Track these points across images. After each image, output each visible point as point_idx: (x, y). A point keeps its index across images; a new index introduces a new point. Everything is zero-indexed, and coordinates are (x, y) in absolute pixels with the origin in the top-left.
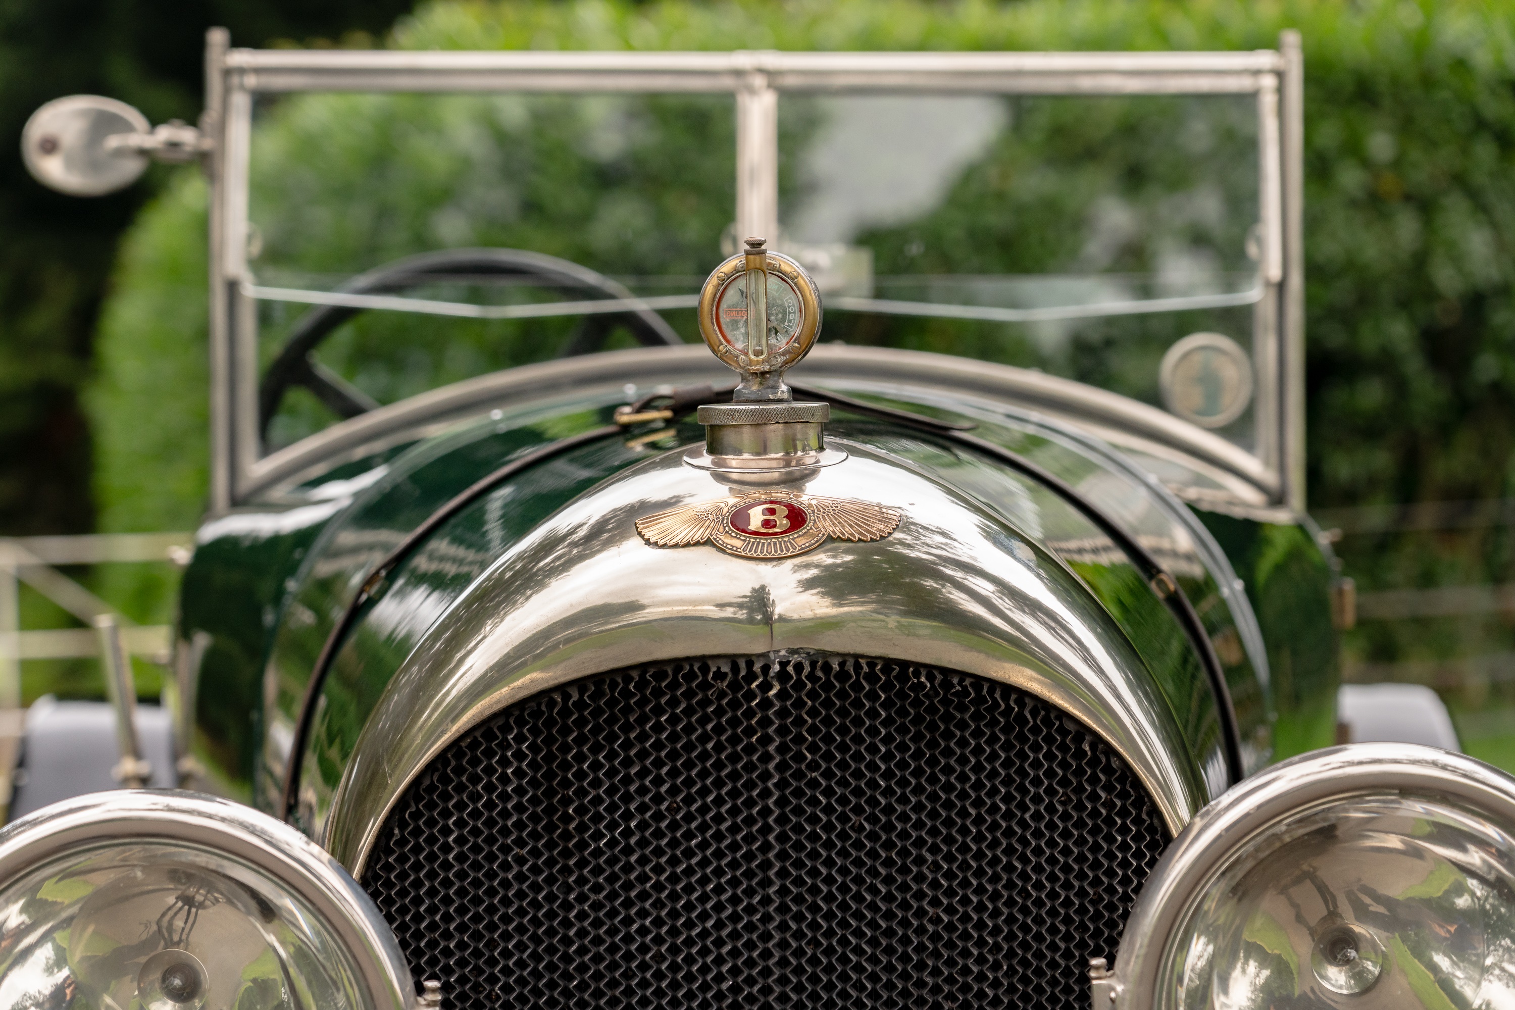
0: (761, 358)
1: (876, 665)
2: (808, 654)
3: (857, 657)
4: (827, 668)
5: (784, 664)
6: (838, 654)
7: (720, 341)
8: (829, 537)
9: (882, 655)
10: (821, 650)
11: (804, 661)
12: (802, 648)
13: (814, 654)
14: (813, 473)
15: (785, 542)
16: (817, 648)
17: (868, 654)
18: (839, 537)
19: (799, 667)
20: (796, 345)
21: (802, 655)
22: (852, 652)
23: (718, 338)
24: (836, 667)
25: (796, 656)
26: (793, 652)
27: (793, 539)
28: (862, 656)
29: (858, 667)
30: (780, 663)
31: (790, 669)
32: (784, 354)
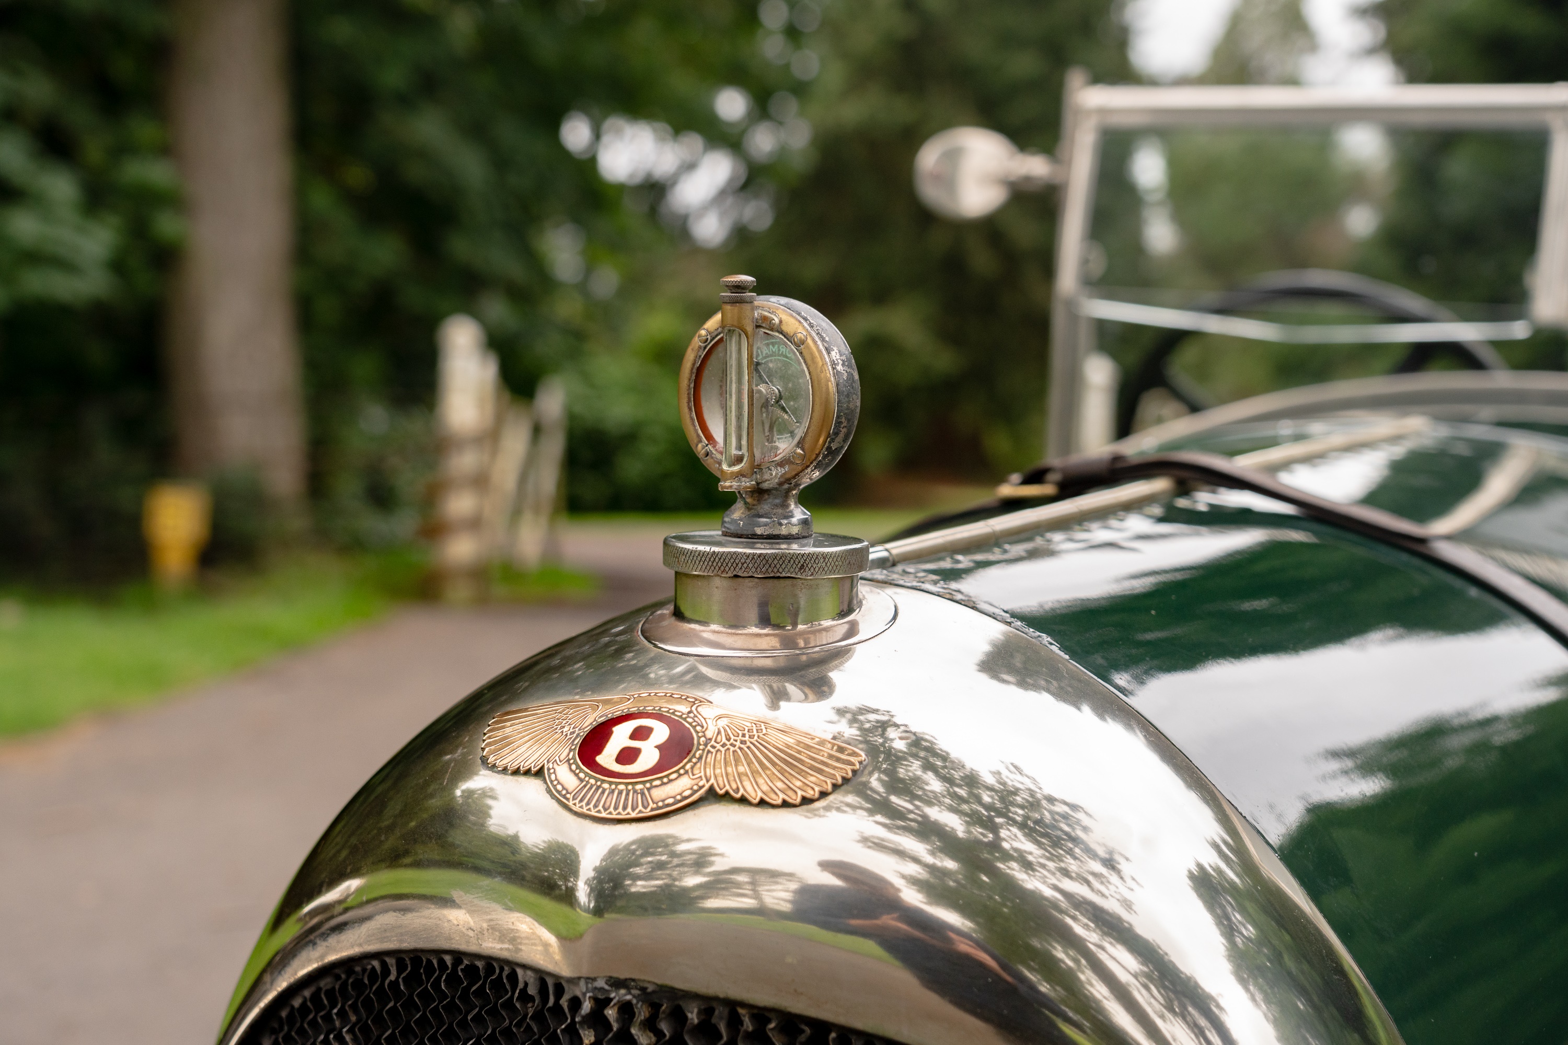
0: (736, 468)
1: (769, 1021)
2: (643, 989)
3: (732, 1005)
4: (678, 1016)
5: (601, 1003)
6: (696, 996)
7: (698, 436)
8: (711, 790)
9: (776, 1006)
10: (666, 986)
11: (634, 1001)
12: (633, 980)
13: (654, 992)
14: (838, 655)
15: (635, 791)
16: (659, 982)
17: (752, 1002)
18: (727, 793)
19: (626, 1010)
20: (799, 451)
21: (634, 992)
22: (722, 995)
23: (696, 431)
24: (693, 1016)
25: (623, 991)
26: (618, 983)
27: (649, 789)
28: (743, 1004)
29: (734, 1021)
30: (595, 999)
31: (611, 1013)
32: (781, 464)
